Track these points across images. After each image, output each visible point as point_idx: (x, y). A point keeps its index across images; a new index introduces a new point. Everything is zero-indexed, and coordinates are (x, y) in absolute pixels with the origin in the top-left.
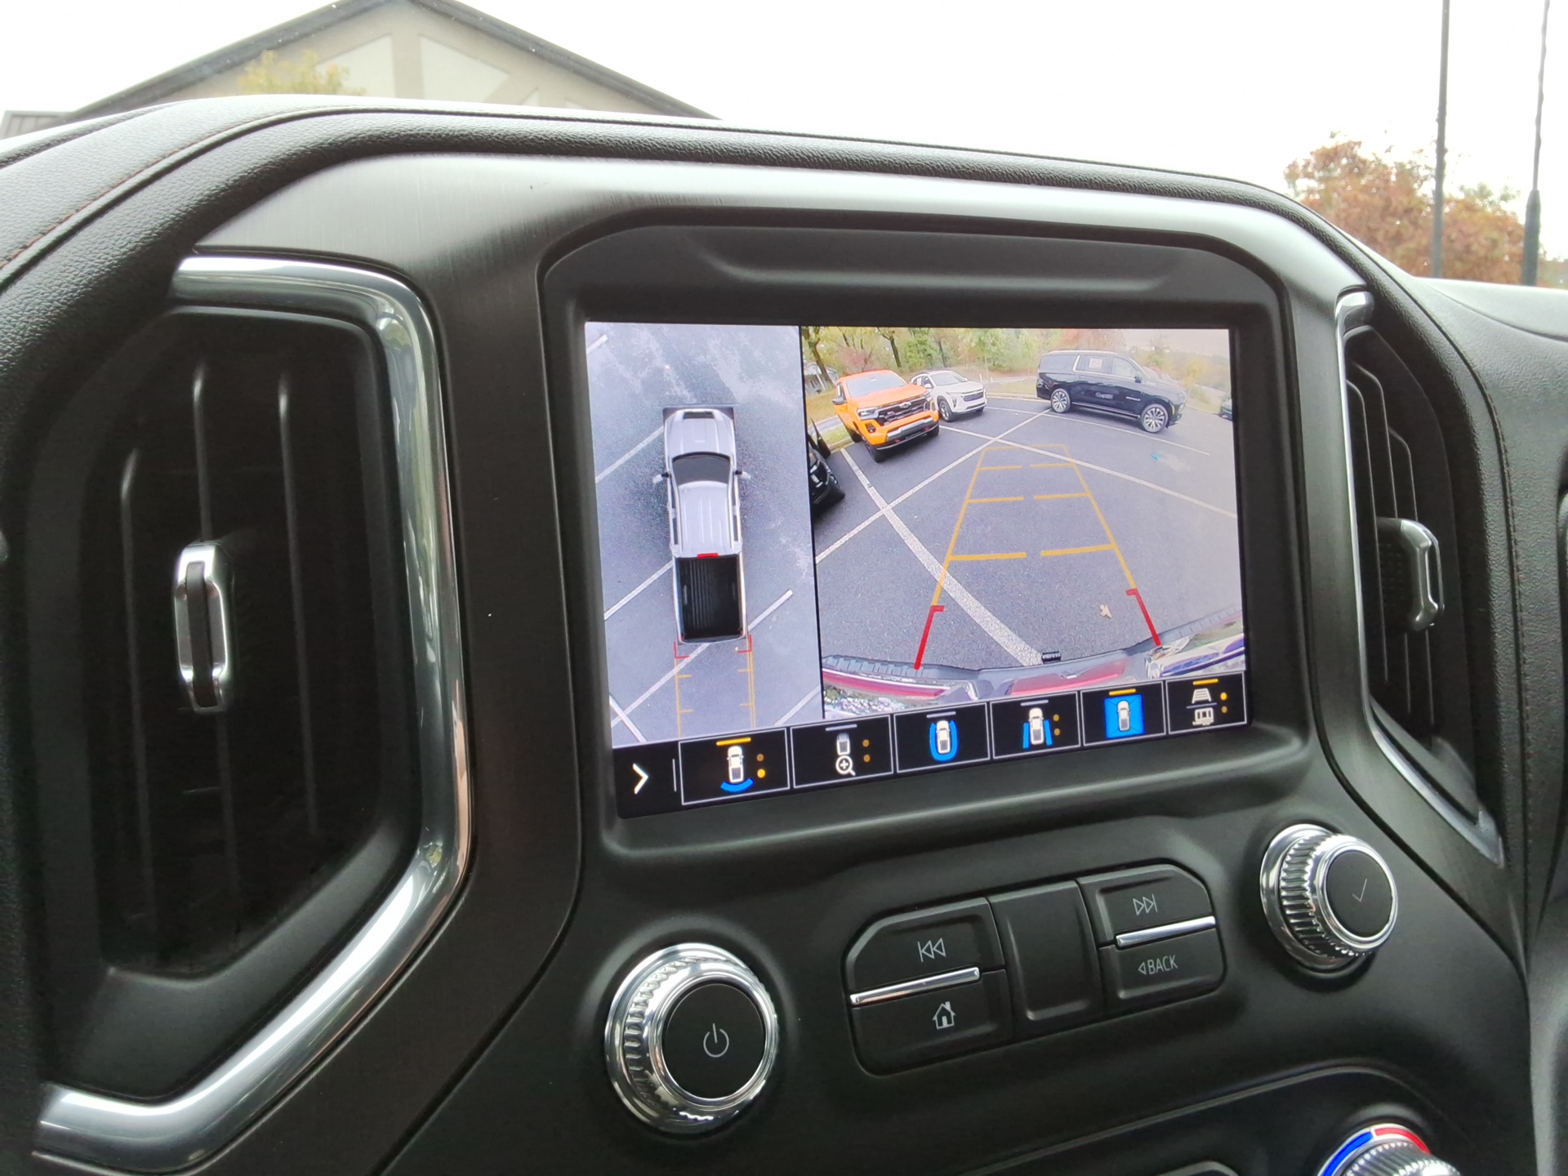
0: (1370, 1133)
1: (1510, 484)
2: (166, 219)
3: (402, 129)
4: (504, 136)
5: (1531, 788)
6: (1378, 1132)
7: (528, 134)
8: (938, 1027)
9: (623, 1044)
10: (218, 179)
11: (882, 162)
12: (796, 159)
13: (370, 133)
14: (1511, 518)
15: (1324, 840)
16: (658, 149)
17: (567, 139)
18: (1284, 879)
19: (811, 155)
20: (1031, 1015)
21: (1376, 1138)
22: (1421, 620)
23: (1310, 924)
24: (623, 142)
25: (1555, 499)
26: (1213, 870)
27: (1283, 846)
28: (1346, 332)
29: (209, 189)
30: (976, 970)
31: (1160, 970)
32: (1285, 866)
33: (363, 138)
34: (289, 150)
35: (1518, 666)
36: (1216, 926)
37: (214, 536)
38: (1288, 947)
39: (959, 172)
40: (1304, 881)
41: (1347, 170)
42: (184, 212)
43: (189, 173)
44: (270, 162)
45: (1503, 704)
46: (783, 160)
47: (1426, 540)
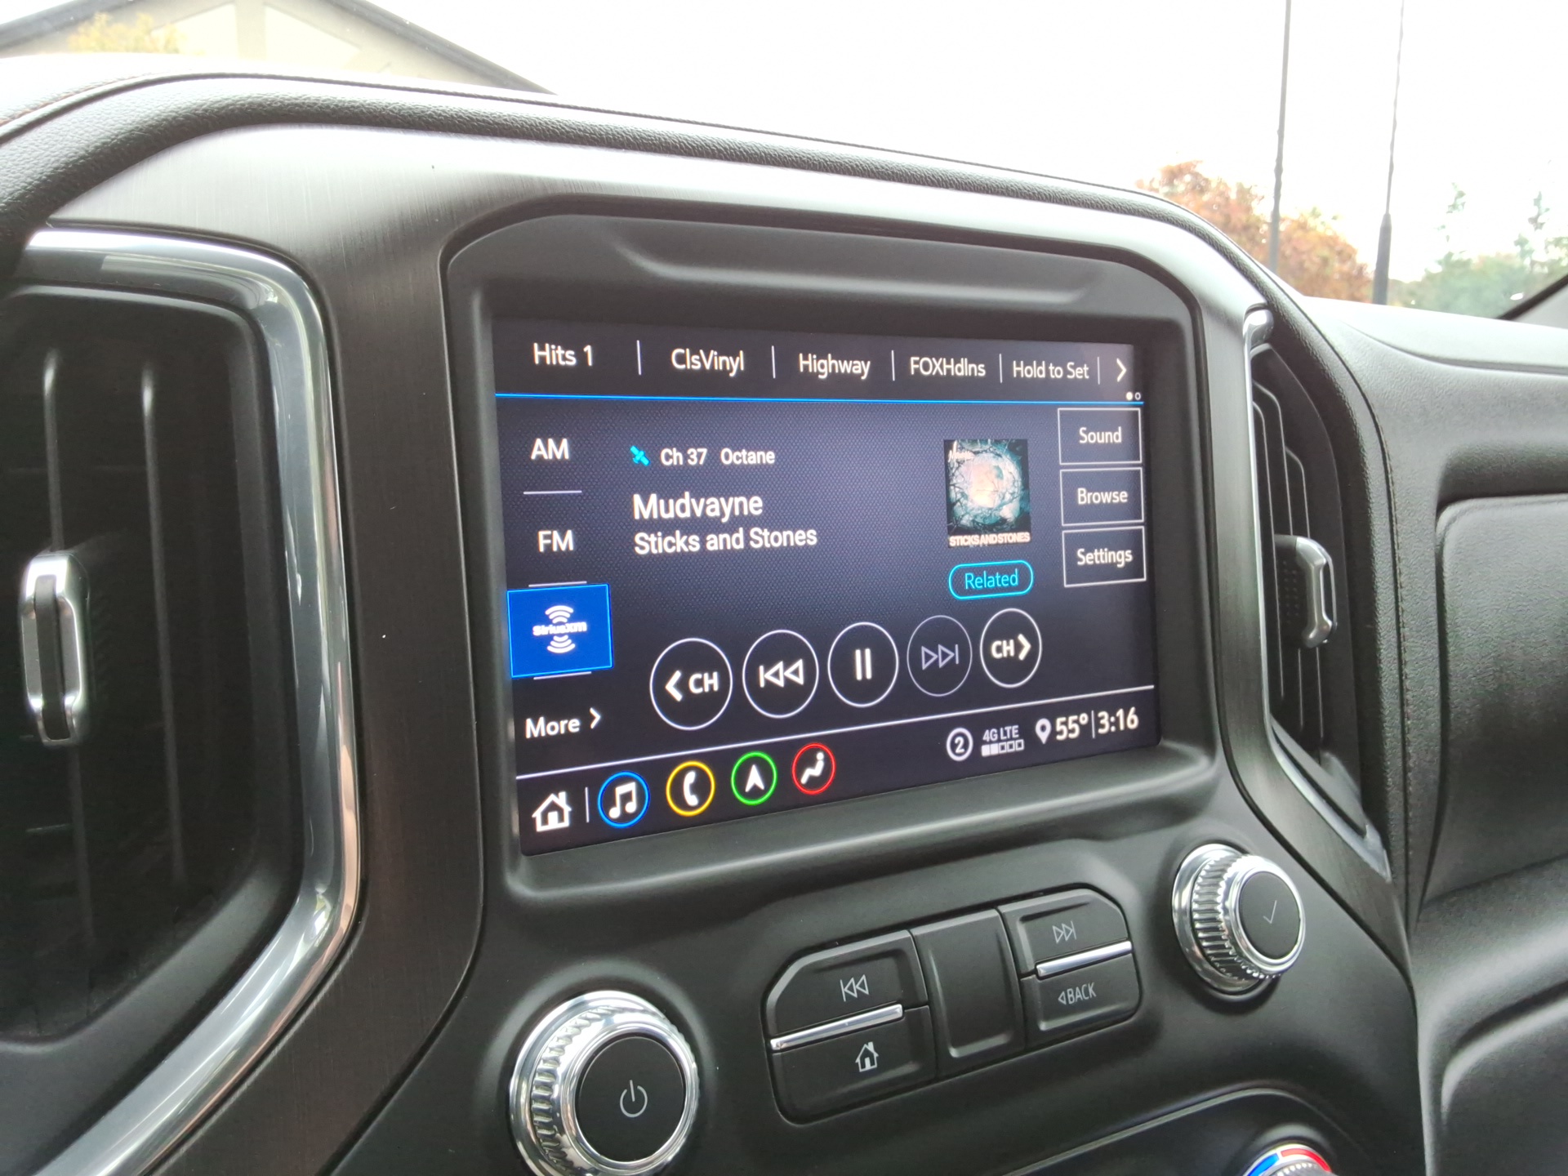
0: (1276, 1154)
1: (1395, 504)
2: (16, 187)
3: (287, 97)
4: (400, 110)
5: (1411, 801)
6: (1284, 1153)
7: (426, 109)
8: (861, 1070)
9: (530, 1104)
10: (77, 145)
11: (800, 158)
12: (713, 150)
13: (250, 100)
14: (1395, 536)
15: (1235, 861)
16: (568, 132)
17: (468, 117)
18: (1197, 902)
19: (728, 147)
20: (954, 1053)
21: (1281, 1161)
22: (1315, 637)
23: (1223, 947)
24: (529, 123)
25: (1434, 517)
26: (1129, 894)
27: (1194, 869)
28: (1252, 348)
29: (66, 156)
30: (898, 1008)
31: (1079, 999)
32: (1197, 888)
33: (243, 105)
34: (158, 115)
35: (1401, 681)
36: (1132, 951)
37: (66, 545)
38: (1198, 968)
39: (878, 172)
40: (1217, 903)
41: (1189, 187)
42: (38, 180)
43: (44, 136)
44: (137, 128)
45: (1387, 719)
46: (698, 150)
47: (1320, 557)
